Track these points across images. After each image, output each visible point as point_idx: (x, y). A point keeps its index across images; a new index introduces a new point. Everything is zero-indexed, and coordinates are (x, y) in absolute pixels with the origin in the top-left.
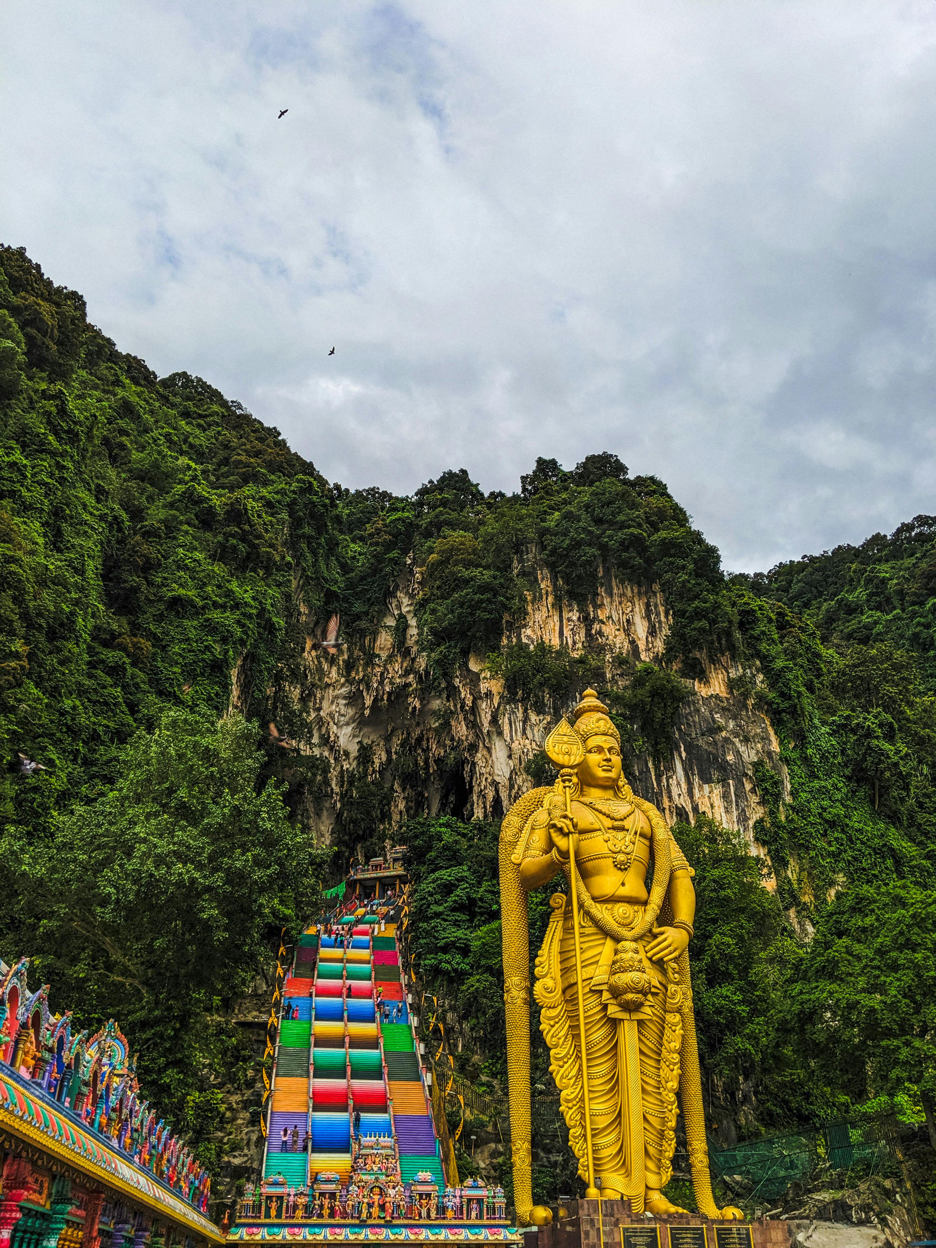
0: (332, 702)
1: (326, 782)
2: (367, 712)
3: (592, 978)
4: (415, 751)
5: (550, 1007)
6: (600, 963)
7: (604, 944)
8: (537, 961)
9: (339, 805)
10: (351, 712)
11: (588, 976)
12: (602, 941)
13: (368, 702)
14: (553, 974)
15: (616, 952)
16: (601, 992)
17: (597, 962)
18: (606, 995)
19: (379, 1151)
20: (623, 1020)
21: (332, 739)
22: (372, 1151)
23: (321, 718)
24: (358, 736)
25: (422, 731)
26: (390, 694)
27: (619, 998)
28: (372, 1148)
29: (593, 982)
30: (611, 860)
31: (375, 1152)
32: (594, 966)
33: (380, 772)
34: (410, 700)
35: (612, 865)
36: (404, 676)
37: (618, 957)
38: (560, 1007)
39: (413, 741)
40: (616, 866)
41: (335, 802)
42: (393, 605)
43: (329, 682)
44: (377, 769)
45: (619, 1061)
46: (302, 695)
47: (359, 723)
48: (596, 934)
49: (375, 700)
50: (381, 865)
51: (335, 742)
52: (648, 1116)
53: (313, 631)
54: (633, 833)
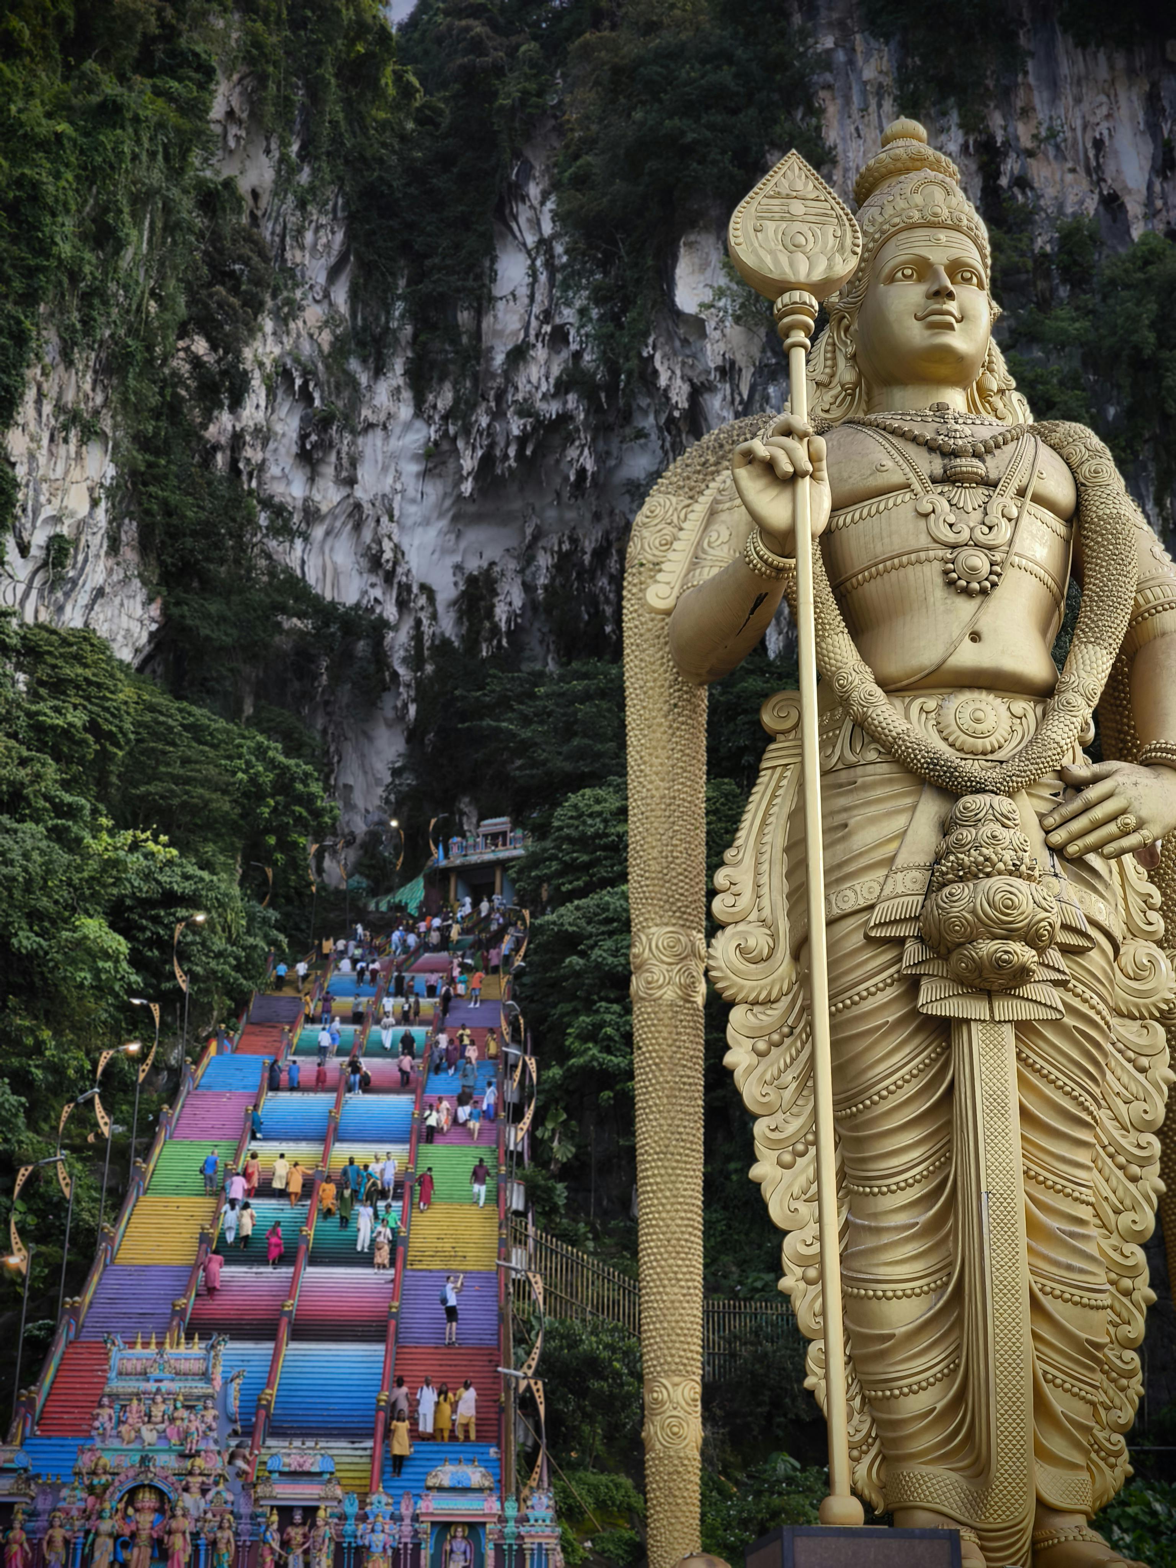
0: (385, 469)
1: (380, 657)
2: (467, 487)
3: (871, 907)
4: (593, 579)
5: (755, 1003)
6: (899, 862)
7: (914, 808)
8: (721, 878)
9: (412, 709)
10: (434, 490)
11: (862, 903)
12: (908, 801)
13: (468, 463)
14: (766, 913)
15: (946, 827)
16: (900, 942)
17: (892, 859)
18: (912, 952)
19: (165, 1386)
20: (967, 1021)
21: (388, 555)
22: (144, 1386)
23: (358, 506)
24: (453, 552)
25: (607, 534)
26: (522, 441)
27: (954, 957)
28: (144, 1375)
29: (876, 917)
30: (937, 566)
31: (152, 1386)
32: (882, 873)
33: (509, 633)
34: (572, 453)
35: (939, 580)
36: (554, 396)
37: (952, 838)
38: (785, 1001)
39: (587, 558)
40: (951, 583)
41: (405, 706)
42: (522, 220)
43: (372, 419)
44: (503, 626)
45: (957, 1144)
46: (303, 447)
47: (455, 519)
48: (890, 781)
49: (487, 462)
50: (504, 834)
51: (396, 563)
52: (1047, 1302)
53: (327, 295)
54: (1012, 490)
